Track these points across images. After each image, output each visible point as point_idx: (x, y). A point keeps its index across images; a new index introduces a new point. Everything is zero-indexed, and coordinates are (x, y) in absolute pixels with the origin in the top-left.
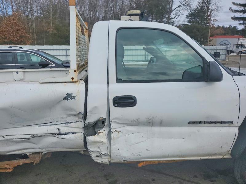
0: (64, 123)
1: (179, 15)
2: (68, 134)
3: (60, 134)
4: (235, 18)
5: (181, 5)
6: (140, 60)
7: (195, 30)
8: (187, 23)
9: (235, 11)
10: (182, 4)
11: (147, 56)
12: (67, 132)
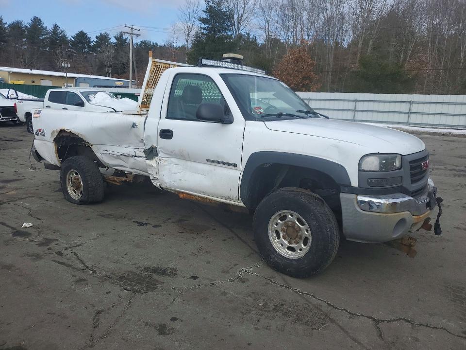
0: (138, 148)
2: (140, 157)
3: (136, 156)
12: (139, 155)
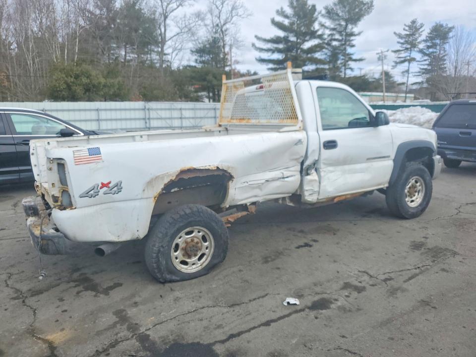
0: (286, 168)
1: (180, 50)
2: (289, 177)
3: (284, 178)
4: (262, 61)
5: (181, 32)
6: (136, 128)
7: (210, 77)
8: (193, 64)
9: (261, 50)
10: (183, 31)
11: (147, 121)
12: (288, 175)
